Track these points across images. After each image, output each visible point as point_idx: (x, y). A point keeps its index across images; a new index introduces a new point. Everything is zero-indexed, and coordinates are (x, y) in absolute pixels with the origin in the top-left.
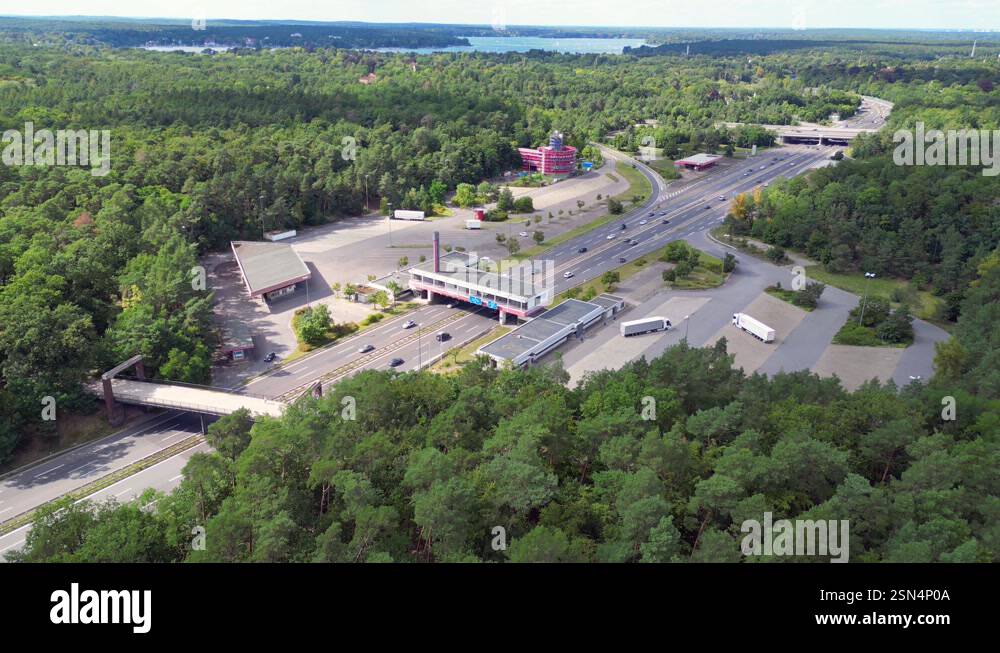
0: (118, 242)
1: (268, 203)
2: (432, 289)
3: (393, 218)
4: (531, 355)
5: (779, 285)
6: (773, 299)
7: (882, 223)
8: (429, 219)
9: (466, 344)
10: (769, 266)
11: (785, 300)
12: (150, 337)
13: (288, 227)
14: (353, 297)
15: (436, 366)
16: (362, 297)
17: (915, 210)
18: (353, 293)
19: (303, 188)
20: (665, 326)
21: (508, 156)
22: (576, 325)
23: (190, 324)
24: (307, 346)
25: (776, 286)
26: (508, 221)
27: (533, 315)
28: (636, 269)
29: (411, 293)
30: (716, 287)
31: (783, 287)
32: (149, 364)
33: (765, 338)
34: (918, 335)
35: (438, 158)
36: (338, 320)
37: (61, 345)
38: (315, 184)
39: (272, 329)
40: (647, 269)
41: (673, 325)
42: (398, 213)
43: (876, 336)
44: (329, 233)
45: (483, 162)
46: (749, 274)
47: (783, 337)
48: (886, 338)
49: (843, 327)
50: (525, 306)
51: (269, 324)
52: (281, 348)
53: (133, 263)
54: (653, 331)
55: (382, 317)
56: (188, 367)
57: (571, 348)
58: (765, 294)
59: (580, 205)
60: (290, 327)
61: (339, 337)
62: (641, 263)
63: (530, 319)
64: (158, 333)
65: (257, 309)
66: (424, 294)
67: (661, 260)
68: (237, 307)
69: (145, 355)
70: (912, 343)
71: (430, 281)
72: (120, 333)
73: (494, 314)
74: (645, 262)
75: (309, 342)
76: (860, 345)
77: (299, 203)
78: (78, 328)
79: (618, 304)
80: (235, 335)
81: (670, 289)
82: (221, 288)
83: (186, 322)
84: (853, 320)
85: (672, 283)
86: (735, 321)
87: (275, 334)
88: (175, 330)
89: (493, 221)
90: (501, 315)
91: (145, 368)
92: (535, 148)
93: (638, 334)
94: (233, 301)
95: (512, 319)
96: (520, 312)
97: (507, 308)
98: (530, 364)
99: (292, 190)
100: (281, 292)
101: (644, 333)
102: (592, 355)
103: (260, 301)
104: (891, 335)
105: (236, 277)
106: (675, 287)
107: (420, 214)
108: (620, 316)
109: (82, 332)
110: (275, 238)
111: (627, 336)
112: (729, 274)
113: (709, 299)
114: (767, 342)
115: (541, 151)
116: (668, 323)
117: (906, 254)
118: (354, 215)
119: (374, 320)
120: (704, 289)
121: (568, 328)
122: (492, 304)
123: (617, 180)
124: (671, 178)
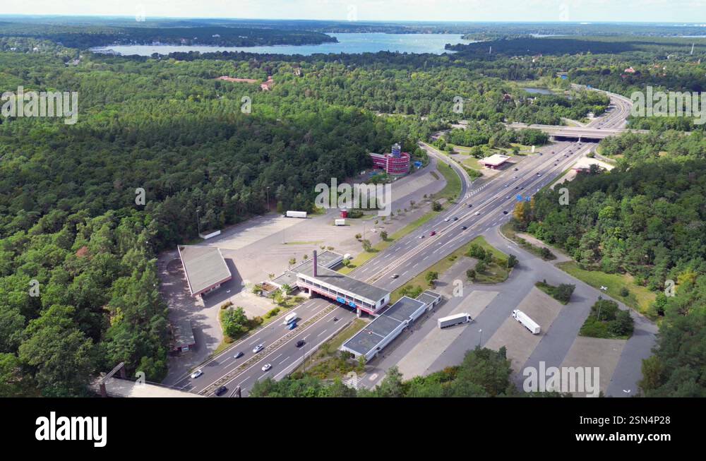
0: (106, 267)
1: (202, 214)
2: (311, 288)
3: (286, 216)
4: (378, 348)
5: (545, 281)
6: (541, 293)
7: (615, 232)
8: (310, 216)
9: (334, 335)
10: (540, 260)
11: (549, 294)
12: (129, 348)
13: (215, 229)
14: (259, 293)
15: (315, 357)
16: (265, 293)
17: (638, 225)
18: (260, 290)
19: (225, 200)
20: (468, 319)
21: (363, 160)
22: (408, 321)
23: (154, 333)
24: (229, 339)
25: (542, 281)
26: (364, 218)
27: (379, 312)
28: (449, 263)
29: (298, 289)
30: (502, 281)
31: (548, 282)
32: (128, 368)
33: (534, 332)
34: (637, 327)
35: (316, 168)
36: (250, 315)
37: (74, 363)
38: (234, 197)
39: (206, 322)
40: (457, 263)
41: (473, 318)
42: (289, 213)
43: (608, 330)
44: (243, 231)
45: (346, 167)
46: (525, 268)
47: (546, 330)
48: (614, 332)
49: (587, 321)
50: (374, 307)
51: (204, 317)
52: (212, 340)
53: (116, 284)
54: (459, 323)
55: (278, 311)
56: (154, 369)
57: (405, 339)
58: (535, 288)
59: (412, 204)
60: (218, 320)
61: (251, 329)
62: (453, 258)
63: (378, 316)
64: (134, 345)
65: (197, 304)
66: (307, 290)
67: (467, 255)
68: (183, 302)
69: (126, 362)
70: (632, 335)
71: (311, 283)
72: (110, 345)
73: (354, 310)
74: (456, 257)
75: (231, 336)
76: (597, 337)
77: (222, 212)
78: (84, 349)
79: (436, 300)
80: (182, 333)
81: (472, 283)
82: (171, 284)
83: (152, 331)
84: (593, 314)
85: (472, 278)
86: (514, 315)
87: (209, 327)
88: (145, 340)
89: (353, 218)
90: (358, 311)
91: (126, 370)
92: (382, 154)
93: (450, 326)
94: (180, 296)
95: (364, 314)
96: (371, 311)
97: (361, 307)
98: (377, 355)
99: (218, 202)
100: (211, 290)
101: (454, 325)
102: (419, 345)
103: (198, 297)
104: (618, 331)
105: (181, 274)
106: (475, 281)
107: (304, 214)
108: (438, 309)
109: (87, 353)
110: (207, 237)
111: (442, 328)
112: (512, 269)
113: (498, 293)
114: (535, 334)
115: (386, 156)
116: (470, 318)
117: (631, 259)
118: (259, 214)
119: (273, 313)
120: (494, 283)
121: (403, 324)
122: (353, 304)
123: (438, 178)
124: (475, 175)
